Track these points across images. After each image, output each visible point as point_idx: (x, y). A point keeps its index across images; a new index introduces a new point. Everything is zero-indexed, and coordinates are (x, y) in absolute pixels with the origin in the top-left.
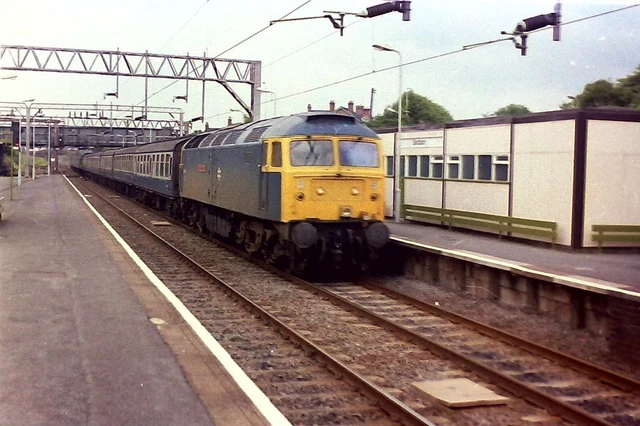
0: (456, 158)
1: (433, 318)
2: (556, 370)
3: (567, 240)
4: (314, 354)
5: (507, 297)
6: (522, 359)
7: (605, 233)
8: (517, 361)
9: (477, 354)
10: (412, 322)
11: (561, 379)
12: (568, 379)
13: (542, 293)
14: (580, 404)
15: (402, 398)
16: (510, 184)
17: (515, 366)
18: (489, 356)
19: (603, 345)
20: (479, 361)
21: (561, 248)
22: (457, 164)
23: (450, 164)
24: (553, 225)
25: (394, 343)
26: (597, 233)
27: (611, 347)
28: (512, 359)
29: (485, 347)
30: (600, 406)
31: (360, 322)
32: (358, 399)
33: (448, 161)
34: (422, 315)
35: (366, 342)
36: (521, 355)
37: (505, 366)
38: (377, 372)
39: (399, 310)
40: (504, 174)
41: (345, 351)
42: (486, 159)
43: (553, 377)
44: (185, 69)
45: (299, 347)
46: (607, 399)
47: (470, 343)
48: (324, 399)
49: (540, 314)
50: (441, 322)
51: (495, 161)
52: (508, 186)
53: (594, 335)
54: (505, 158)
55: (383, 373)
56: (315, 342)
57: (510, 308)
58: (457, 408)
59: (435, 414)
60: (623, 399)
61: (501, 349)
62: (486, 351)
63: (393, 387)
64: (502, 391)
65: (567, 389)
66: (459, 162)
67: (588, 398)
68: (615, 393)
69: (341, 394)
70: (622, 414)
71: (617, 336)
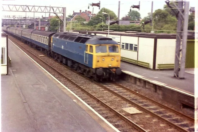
0: (124, 43)
1: (121, 88)
2: (151, 103)
3: (152, 67)
4: (98, 101)
5: (138, 83)
6: (143, 100)
7: (161, 66)
8: (142, 101)
9: (133, 99)
10: (116, 90)
11: (152, 106)
12: (154, 106)
13: (146, 83)
14: (156, 112)
15: (120, 112)
16: (138, 52)
17: (142, 103)
18: (136, 100)
19: (161, 97)
20: (133, 101)
21: (150, 69)
22: (124, 45)
23: (122, 45)
24: (148, 64)
25: (114, 97)
26: (159, 66)
27: (162, 97)
28: (141, 101)
29: (134, 97)
30: (160, 113)
31: (105, 91)
32: (111, 113)
33: (121, 44)
34: (118, 88)
35: (108, 97)
36: (143, 99)
37: (140, 102)
38: (113, 105)
39: (113, 86)
40: (136, 49)
41: (105, 99)
42: (131, 45)
43: (150, 105)
44: (45, 10)
45: (94, 99)
46: (162, 111)
47: (131, 96)
48: (104, 113)
49: (146, 88)
50: (123, 90)
51: (134, 46)
52: (137, 53)
53: (159, 94)
54: (137, 45)
55: (114, 106)
56: (97, 97)
57: (139, 86)
58: (132, 115)
59: (128, 116)
60: (165, 110)
61: (138, 98)
62: (135, 98)
63: (117, 109)
64: (140, 110)
65: (153, 108)
66: (125, 45)
67: (158, 110)
68: (163, 109)
69: (107, 111)
70: (165, 114)
71: (164, 95)
